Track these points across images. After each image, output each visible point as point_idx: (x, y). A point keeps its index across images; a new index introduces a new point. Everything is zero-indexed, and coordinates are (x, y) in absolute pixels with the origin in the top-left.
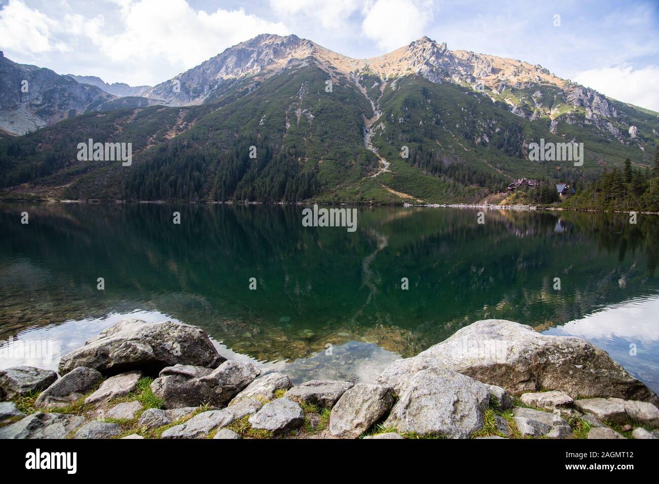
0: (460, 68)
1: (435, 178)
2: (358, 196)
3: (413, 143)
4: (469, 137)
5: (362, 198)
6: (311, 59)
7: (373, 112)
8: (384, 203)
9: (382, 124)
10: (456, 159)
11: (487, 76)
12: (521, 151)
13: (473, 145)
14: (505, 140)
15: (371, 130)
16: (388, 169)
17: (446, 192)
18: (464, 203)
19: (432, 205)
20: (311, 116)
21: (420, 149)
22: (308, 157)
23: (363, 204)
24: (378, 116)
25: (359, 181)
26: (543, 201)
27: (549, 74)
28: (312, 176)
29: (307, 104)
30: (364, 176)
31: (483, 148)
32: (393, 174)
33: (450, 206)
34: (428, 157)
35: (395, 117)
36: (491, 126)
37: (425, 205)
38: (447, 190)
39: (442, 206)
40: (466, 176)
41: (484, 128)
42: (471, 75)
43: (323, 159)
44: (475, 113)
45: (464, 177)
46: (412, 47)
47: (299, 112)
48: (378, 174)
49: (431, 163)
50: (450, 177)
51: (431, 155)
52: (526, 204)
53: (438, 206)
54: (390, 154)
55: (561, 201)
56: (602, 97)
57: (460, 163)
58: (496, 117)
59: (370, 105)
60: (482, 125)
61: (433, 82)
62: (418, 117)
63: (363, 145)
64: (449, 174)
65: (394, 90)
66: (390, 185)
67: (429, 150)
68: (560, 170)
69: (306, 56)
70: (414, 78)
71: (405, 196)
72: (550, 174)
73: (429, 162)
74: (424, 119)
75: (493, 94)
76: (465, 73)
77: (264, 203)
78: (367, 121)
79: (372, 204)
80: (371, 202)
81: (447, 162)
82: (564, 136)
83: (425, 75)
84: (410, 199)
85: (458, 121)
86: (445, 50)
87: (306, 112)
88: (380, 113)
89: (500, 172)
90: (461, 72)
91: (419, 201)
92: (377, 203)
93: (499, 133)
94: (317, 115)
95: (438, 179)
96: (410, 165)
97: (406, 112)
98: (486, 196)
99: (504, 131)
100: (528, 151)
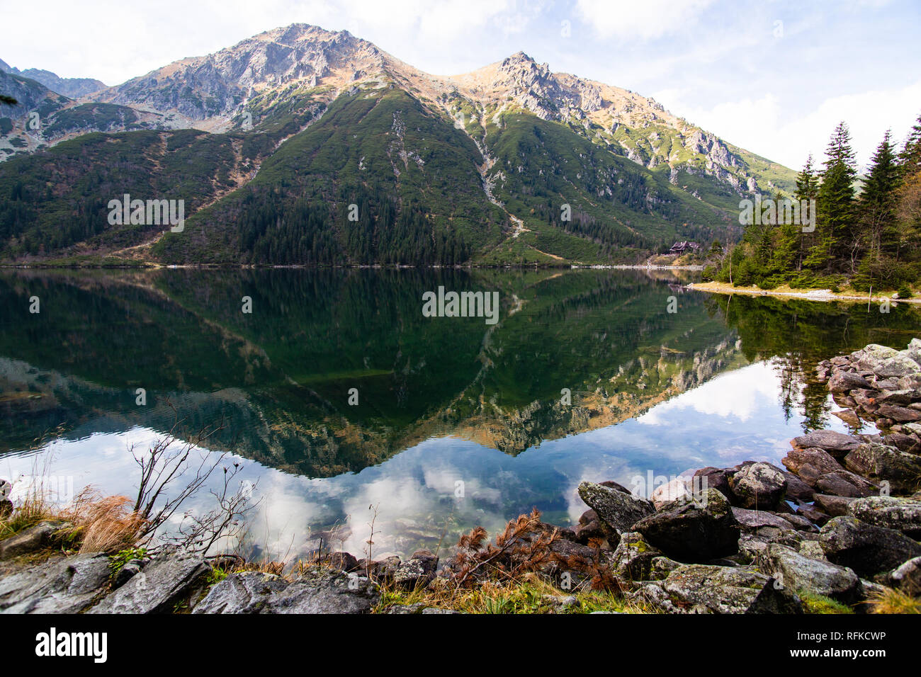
0: (567, 99)
4: (591, 190)
9: (499, 174)
11: (597, 110)
12: (645, 206)
13: (598, 200)
14: (629, 193)
15: (489, 181)
20: (421, 161)
22: (434, 213)
27: (663, 110)
29: (411, 145)
31: (608, 202)
35: (512, 164)
36: (612, 176)
41: (606, 179)
42: (579, 109)
43: (453, 216)
44: (595, 161)
47: (404, 156)
54: (519, 210)
56: (721, 142)
58: (617, 166)
59: (476, 146)
60: (603, 175)
61: (543, 118)
62: (537, 165)
63: (485, 198)
65: (499, 127)
74: (543, 168)
75: (607, 135)
76: (573, 106)
82: (685, 187)
83: (533, 108)
85: (578, 170)
86: (547, 74)
87: (413, 155)
90: (568, 104)
93: (622, 185)
94: (427, 160)
97: (523, 158)
99: (627, 182)
100: (653, 206)
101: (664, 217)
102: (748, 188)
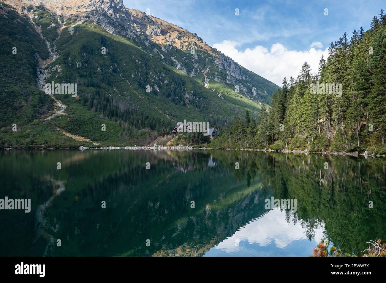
0: (135, 25)
1: (111, 122)
2: (28, 140)
3: (91, 88)
4: (142, 86)
5: (33, 142)
7: (48, 53)
8: (57, 147)
9: (58, 66)
10: (131, 105)
11: (157, 35)
12: (184, 101)
13: (146, 93)
14: (172, 91)
15: (46, 71)
16: (64, 112)
17: (122, 135)
18: (137, 145)
19: (108, 148)
21: (98, 94)
23: (34, 149)
24: (55, 58)
25: (30, 123)
26: (198, 142)
27: (202, 42)
30: (36, 119)
31: (155, 96)
32: (69, 117)
33: (125, 148)
34: (105, 102)
35: (72, 61)
36: (161, 78)
37: (101, 148)
38: (122, 133)
39: (117, 148)
40: (140, 121)
41: (155, 79)
42: (144, 32)
44: (148, 66)
45: (138, 121)
48: (53, 117)
49: (108, 108)
50: (126, 121)
51: (108, 100)
52: (186, 145)
53: (114, 148)
54: (66, 97)
55: (210, 142)
56: (236, 64)
57: (134, 109)
58: (165, 71)
59: (46, 46)
60: (153, 76)
61: (111, 33)
62: (96, 64)
63: (36, 85)
64: (124, 118)
65: (72, 34)
66: (65, 129)
67: (107, 96)
68: (212, 117)
70: (93, 27)
71: (82, 139)
72: (205, 120)
73: (106, 106)
74: (101, 67)
76: (139, 30)
78: (41, 61)
79: (44, 149)
80: (43, 145)
81: (122, 108)
82: (214, 90)
84: (86, 142)
85: (133, 71)
86: (122, 7)
88: (56, 55)
89: (168, 118)
90: (136, 28)
91: (96, 144)
92: (50, 146)
93: (167, 85)
95: (115, 122)
96: (87, 108)
97: (83, 57)
98: (155, 138)
99: (171, 83)
100: (189, 101)
101: (197, 109)
102: (252, 93)
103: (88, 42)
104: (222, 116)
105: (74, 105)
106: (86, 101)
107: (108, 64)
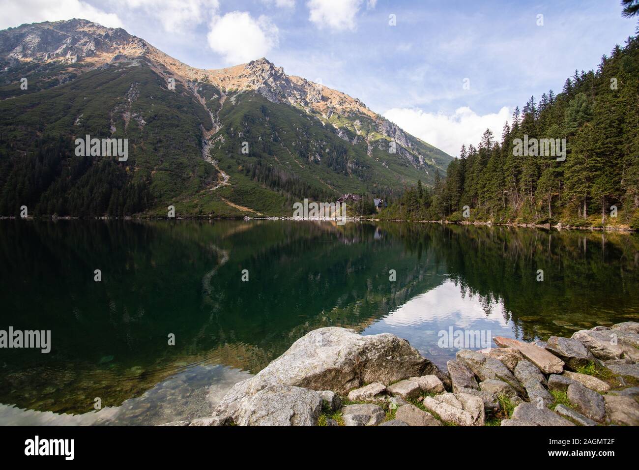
0: (296, 92)
1: (274, 192)
2: (197, 210)
3: (253, 158)
4: (303, 155)
5: (201, 212)
6: (143, 59)
7: (212, 124)
8: (224, 217)
9: (221, 137)
10: (293, 175)
11: (318, 102)
12: (346, 170)
13: (307, 163)
14: (333, 159)
15: (210, 142)
16: (228, 182)
17: (284, 205)
19: (272, 218)
20: (143, 121)
21: (260, 163)
22: (138, 166)
23: (202, 218)
24: (218, 129)
25: (197, 194)
26: (364, 213)
27: (365, 107)
28: (143, 187)
29: (138, 108)
30: (203, 189)
31: (316, 165)
32: (233, 188)
33: (288, 219)
34: (267, 172)
35: (234, 131)
36: (322, 146)
37: (265, 218)
38: (285, 203)
39: (281, 218)
40: (302, 191)
41: (316, 148)
42: (304, 99)
43: (157, 170)
44: (309, 134)
45: (300, 191)
46: (252, 66)
47: (127, 116)
48: (217, 187)
49: (270, 177)
50: (288, 191)
51: (269, 170)
52: (352, 216)
53: (277, 218)
54: (229, 167)
55: (377, 213)
56: (401, 131)
57: (296, 179)
58: (326, 139)
59: (209, 117)
60: (314, 145)
61: (271, 101)
62: (258, 133)
63: (202, 156)
64: (286, 188)
65: (234, 104)
66: (230, 199)
67: (268, 165)
68: (376, 187)
69: (137, 55)
70: (254, 96)
71: (245, 209)
72: (369, 190)
73: (268, 176)
74: (262, 136)
75: (323, 118)
76: (299, 97)
77: (80, 218)
78: (206, 133)
79: (211, 218)
80: (210, 215)
81: (284, 178)
82: (378, 158)
83: (264, 93)
84: (250, 212)
85: (294, 139)
86: (282, 74)
87: (136, 117)
88: (219, 126)
89: (331, 187)
90: (296, 95)
91: (259, 214)
92: (217, 216)
93: (328, 153)
94: (149, 121)
95: (277, 193)
96: (250, 178)
97: (245, 126)
99: (333, 151)
100: (352, 171)
101: (360, 178)
102: (419, 162)
103: (249, 111)
104: (387, 186)
105: (237, 176)
106: (248, 171)
107: (269, 133)
